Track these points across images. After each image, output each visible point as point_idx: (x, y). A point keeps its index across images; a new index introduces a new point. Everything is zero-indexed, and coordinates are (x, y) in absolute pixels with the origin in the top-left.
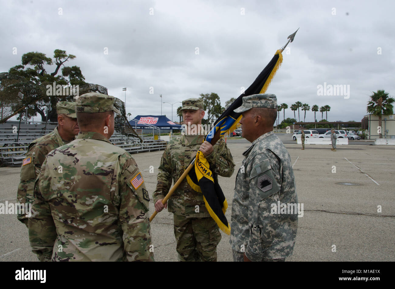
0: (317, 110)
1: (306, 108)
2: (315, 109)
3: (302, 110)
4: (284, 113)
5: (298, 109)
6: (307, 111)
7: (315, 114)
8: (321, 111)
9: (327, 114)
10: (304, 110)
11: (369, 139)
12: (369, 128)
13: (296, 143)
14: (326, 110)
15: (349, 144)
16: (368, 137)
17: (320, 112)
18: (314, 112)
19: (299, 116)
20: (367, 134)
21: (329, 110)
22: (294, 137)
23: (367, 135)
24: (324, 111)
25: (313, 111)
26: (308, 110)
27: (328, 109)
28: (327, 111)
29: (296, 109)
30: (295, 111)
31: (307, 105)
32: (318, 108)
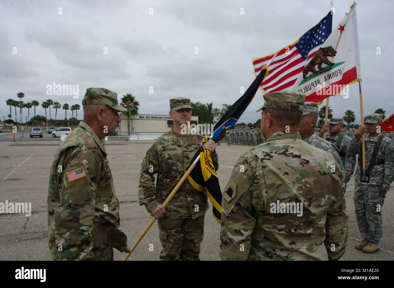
0: (68, 109)
1: (57, 106)
2: (66, 107)
3: (54, 108)
4: (35, 110)
5: (49, 107)
6: (58, 109)
7: (66, 112)
8: (71, 109)
9: (77, 113)
10: (55, 108)
11: (119, 135)
13: (60, 140)
14: (76, 109)
15: (108, 140)
16: (119, 134)
17: (71, 110)
18: (65, 110)
19: (50, 113)
20: (117, 131)
21: (79, 109)
22: (54, 134)
23: (118, 132)
24: (74, 109)
25: (64, 109)
26: (59, 108)
27: (78, 108)
28: (77, 110)
29: (47, 107)
30: (46, 108)
31: (58, 104)
32: (68, 106)
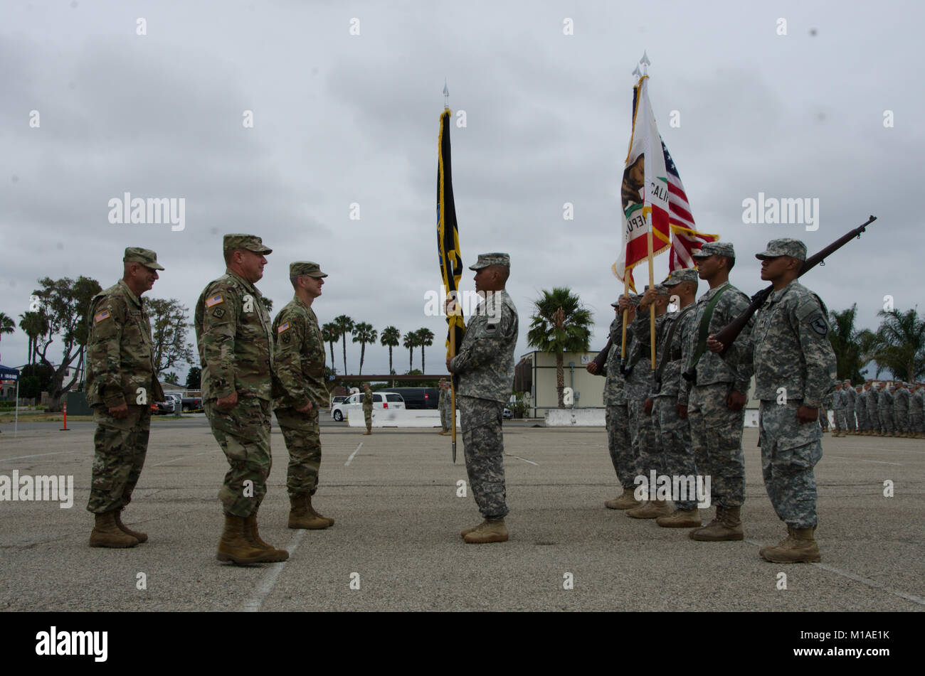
0: (396, 343)
1: (364, 334)
2: (390, 337)
3: (355, 340)
5: (341, 338)
6: (367, 344)
7: (391, 354)
8: (407, 345)
9: (423, 355)
10: (358, 342)
11: (533, 416)
12: (533, 388)
13: (347, 426)
14: (423, 344)
16: (532, 412)
17: (405, 347)
18: (387, 346)
19: (345, 358)
20: (528, 403)
21: (429, 343)
22: (337, 411)
23: (529, 407)
24: (416, 346)
25: (384, 343)
26: (372, 341)
27: (427, 340)
28: (425, 346)
29: (336, 339)
30: (334, 343)
31: (370, 327)
32: (398, 336)
